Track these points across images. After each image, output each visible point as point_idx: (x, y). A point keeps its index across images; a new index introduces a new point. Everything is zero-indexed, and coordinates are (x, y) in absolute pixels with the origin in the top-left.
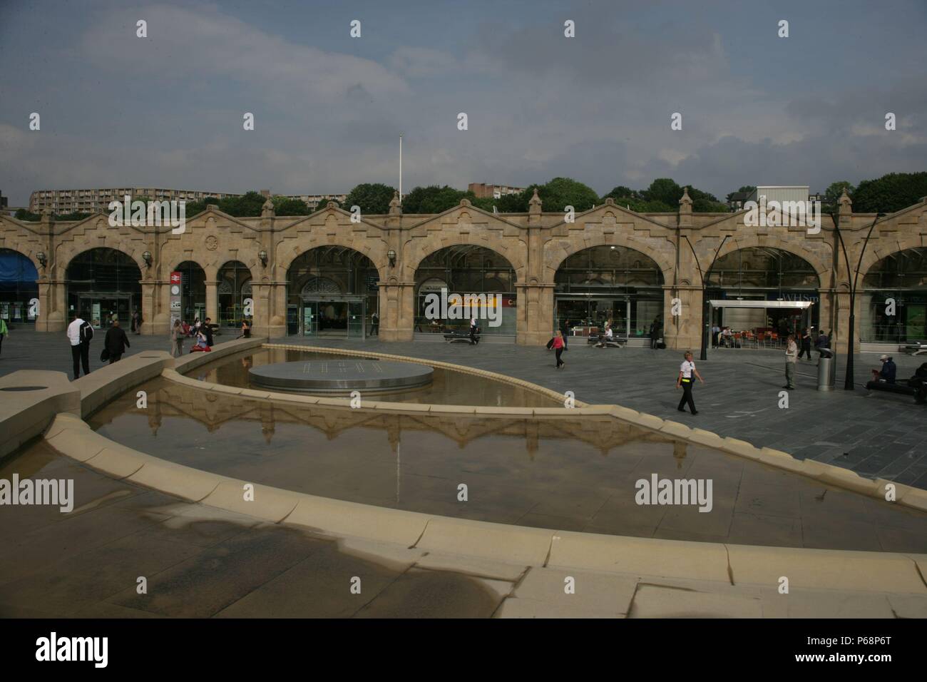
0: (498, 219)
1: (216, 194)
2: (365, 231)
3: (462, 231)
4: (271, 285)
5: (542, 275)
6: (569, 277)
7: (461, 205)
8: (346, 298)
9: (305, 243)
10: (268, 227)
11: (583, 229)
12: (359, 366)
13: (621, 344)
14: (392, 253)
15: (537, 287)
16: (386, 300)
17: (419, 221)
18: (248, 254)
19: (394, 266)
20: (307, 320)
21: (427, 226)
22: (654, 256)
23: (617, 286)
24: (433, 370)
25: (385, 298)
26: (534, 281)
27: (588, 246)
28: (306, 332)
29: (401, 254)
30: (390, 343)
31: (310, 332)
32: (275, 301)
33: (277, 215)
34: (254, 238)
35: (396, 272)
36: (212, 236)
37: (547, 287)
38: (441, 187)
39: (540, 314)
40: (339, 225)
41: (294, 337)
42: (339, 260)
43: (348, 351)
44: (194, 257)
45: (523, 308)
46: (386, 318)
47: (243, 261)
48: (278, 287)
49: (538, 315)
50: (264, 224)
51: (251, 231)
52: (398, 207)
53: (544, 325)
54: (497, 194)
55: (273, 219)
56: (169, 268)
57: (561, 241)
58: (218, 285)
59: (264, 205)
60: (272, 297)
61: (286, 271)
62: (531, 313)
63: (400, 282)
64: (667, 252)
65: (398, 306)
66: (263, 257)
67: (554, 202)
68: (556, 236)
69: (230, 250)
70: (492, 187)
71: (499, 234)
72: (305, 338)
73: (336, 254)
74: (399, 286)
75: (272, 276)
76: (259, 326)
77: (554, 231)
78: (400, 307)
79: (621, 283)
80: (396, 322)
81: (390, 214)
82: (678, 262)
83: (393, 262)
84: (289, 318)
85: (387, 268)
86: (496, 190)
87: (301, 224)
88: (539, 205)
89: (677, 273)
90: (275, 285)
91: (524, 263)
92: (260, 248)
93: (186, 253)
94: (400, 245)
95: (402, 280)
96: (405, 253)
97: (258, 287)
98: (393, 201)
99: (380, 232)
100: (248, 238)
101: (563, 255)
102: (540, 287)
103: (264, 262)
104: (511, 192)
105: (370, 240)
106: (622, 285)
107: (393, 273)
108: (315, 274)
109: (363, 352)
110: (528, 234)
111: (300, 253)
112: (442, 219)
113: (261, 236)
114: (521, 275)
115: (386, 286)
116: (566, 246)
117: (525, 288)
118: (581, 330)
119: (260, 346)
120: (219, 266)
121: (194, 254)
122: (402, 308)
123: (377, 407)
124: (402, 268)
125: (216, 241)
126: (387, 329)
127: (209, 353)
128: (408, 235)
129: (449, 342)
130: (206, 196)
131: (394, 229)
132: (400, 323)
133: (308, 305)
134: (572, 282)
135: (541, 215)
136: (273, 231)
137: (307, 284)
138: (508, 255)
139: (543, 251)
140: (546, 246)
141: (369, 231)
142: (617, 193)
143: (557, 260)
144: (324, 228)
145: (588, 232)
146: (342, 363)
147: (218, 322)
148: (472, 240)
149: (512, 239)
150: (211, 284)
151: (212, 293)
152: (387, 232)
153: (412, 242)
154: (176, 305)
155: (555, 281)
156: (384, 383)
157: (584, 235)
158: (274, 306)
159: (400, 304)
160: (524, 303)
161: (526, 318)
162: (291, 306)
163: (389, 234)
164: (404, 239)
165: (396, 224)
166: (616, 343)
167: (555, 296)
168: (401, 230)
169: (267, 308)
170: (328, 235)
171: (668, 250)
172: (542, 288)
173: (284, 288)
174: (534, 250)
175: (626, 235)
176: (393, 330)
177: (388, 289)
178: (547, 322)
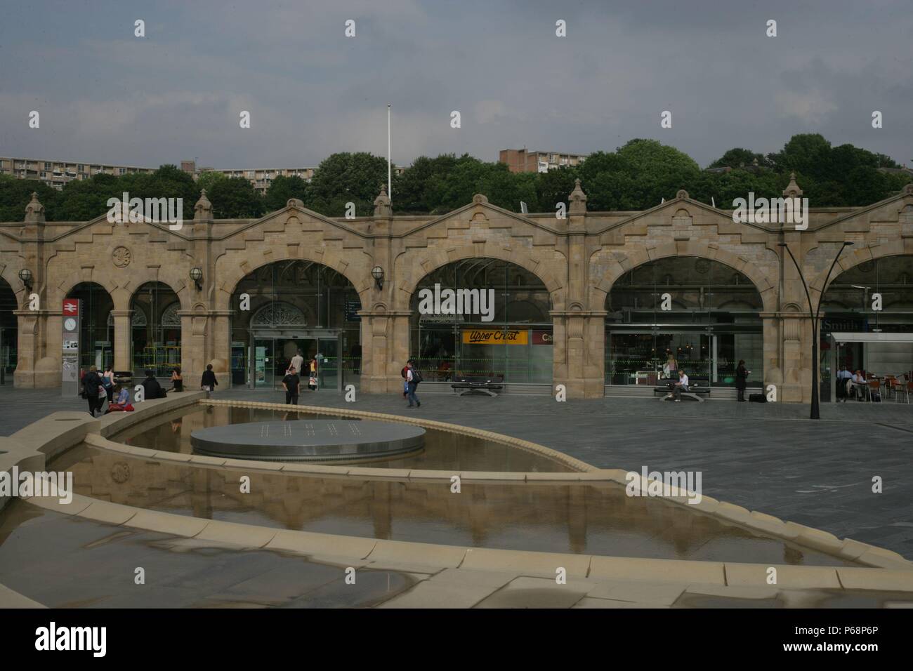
0: (525, 222)
1: (111, 168)
2: (341, 240)
3: (476, 239)
4: (208, 316)
5: (588, 300)
6: (636, 299)
7: (474, 202)
8: (315, 333)
9: (256, 257)
10: (203, 234)
11: (646, 235)
12: (332, 426)
13: (702, 396)
14: (379, 270)
15: (580, 316)
16: (370, 336)
17: (416, 225)
18: (175, 272)
19: (381, 288)
20: (260, 365)
21: (426, 233)
22: (747, 271)
23: (707, 310)
24: (425, 431)
25: (368, 334)
26: (577, 308)
27: (652, 258)
28: (258, 381)
29: (391, 272)
30: (377, 396)
31: (263, 381)
32: (213, 339)
33: (215, 218)
34: (183, 250)
35: (384, 297)
36: (121, 247)
37: (594, 316)
38: (458, 157)
39: (587, 355)
40: (304, 231)
41: (240, 389)
42: (304, 276)
43: (318, 408)
44: (96, 277)
45: (561, 345)
46: (370, 361)
47: (168, 282)
48: (218, 319)
49: (583, 355)
50: (198, 230)
51: (179, 240)
52: (386, 206)
53: (591, 370)
54: (544, 165)
55: (211, 223)
56: (58, 292)
57: (613, 251)
58: (131, 316)
59: (198, 203)
60: (210, 333)
61: (229, 296)
62: (572, 352)
63: (389, 311)
64: (765, 265)
65: (387, 344)
66: (196, 277)
67: (629, 179)
68: (607, 244)
69: (149, 267)
70: (535, 155)
71: (528, 243)
72: (257, 389)
73: (300, 269)
74: (389, 317)
75: (209, 303)
76: (190, 374)
77: (604, 237)
78: (390, 346)
79: (713, 306)
80: (385, 367)
81: (375, 216)
82: (782, 279)
83: (379, 283)
84: (233, 361)
85: (371, 292)
86: (541, 160)
87: (250, 231)
88: (583, 201)
89: (781, 293)
90: (214, 316)
91: (563, 282)
92: (191, 264)
93: (85, 271)
94: (391, 257)
95: (392, 308)
96: (396, 270)
97: (188, 319)
98: (379, 198)
99: (361, 242)
100: (175, 250)
101: (618, 271)
102: (585, 317)
103: (198, 284)
104: (564, 162)
105: (348, 252)
106: (714, 309)
107: (381, 299)
108: (271, 297)
109: (337, 410)
110: (568, 242)
111: (249, 271)
112: (448, 223)
113: (193, 247)
114: (558, 300)
115: (371, 317)
116: (621, 259)
117: (565, 318)
118: (645, 376)
119: (197, 403)
120: (133, 289)
121: (95, 271)
122: (393, 347)
123: (350, 473)
124: (393, 289)
125: (128, 253)
126: (372, 377)
127: (133, 413)
128: (401, 244)
129: (459, 394)
130: (95, 172)
131: (381, 237)
132: (390, 369)
133: (259, 343)
134: (640, 306)
135: (586, 216)
136: (210, 240)
137: (257, 312)
138: (540, 272)
139: (588, 267)
140: (594, 259)
141: (346, 241)
142: (732, 159)
143: (609, 278)
144: (282, 236)
145: (652, 238)
146: (309, 424)
147: (130, 369)
148: (490, 251)
149: (545, 250)
150: (121, 314)
151: (122, 328)
152: (371, 241)
153: (407, 255)
154: (71, 345)
155: (607, 308)
156: (362, 448)
157: (648, 242)
158: (213, 345)
159: (390, 341)
160: (563, 339)
161: (566, 361)
162: (236, 344)
163: (374, 244)
164: (396, 251)
165: (384, 230)
166: (693, 395)
167: (607, 329)
168: (390, 238)
169: (202, 348)
170: (289, 245)
171: (768, 262)
172: (587, 317)
173: (226, 319)
174: (576, 265)
175: (706, 242)
176: (380, 377)
177: (373, 320)
178: (595, 365)
